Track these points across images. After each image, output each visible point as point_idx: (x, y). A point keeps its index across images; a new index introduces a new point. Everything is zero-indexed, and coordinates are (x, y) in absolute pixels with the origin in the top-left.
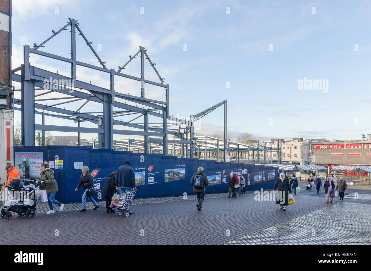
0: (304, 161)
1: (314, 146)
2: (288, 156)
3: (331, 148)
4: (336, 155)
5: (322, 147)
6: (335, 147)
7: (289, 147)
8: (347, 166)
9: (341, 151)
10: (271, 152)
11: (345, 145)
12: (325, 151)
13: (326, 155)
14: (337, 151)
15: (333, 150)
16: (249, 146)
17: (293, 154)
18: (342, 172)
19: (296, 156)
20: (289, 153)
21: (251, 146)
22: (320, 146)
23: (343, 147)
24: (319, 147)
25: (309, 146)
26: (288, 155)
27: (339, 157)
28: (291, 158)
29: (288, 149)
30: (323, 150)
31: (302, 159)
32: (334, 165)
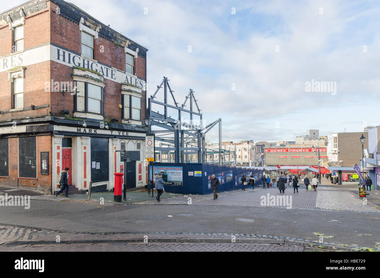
0: (252, 162)
1: (265, 150)
2: (239, 158)
3: (278, 152)
4: (282, 157)
5: (272, 151)
6: (281, 150)
7: (240, 150)
8: (291, 166)
9: (286, 154)
10: (229, 154)
11: (289, 149)
12: (274, 154)
13: (275, 157)
14: (283, 154)
15: (280, 153)
16: (214, 150)
17: (243, 156)
18: (286, 171)
19: (246, 158)
20: (240, 155)
21: (215, 150)
22: (270, 149)
23: (287, 151)
24: (269, 151)
25: (256, 148)
26: (239, 156)
27: (285, 159)
28: (241, 159)
29: (239, 151)
30: (273, 153)
31: (251, 160)
32: (281, 165)
